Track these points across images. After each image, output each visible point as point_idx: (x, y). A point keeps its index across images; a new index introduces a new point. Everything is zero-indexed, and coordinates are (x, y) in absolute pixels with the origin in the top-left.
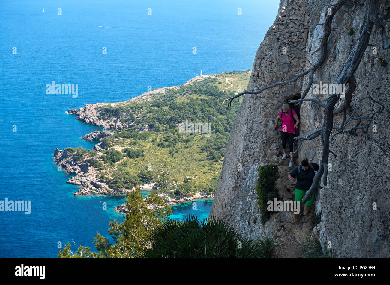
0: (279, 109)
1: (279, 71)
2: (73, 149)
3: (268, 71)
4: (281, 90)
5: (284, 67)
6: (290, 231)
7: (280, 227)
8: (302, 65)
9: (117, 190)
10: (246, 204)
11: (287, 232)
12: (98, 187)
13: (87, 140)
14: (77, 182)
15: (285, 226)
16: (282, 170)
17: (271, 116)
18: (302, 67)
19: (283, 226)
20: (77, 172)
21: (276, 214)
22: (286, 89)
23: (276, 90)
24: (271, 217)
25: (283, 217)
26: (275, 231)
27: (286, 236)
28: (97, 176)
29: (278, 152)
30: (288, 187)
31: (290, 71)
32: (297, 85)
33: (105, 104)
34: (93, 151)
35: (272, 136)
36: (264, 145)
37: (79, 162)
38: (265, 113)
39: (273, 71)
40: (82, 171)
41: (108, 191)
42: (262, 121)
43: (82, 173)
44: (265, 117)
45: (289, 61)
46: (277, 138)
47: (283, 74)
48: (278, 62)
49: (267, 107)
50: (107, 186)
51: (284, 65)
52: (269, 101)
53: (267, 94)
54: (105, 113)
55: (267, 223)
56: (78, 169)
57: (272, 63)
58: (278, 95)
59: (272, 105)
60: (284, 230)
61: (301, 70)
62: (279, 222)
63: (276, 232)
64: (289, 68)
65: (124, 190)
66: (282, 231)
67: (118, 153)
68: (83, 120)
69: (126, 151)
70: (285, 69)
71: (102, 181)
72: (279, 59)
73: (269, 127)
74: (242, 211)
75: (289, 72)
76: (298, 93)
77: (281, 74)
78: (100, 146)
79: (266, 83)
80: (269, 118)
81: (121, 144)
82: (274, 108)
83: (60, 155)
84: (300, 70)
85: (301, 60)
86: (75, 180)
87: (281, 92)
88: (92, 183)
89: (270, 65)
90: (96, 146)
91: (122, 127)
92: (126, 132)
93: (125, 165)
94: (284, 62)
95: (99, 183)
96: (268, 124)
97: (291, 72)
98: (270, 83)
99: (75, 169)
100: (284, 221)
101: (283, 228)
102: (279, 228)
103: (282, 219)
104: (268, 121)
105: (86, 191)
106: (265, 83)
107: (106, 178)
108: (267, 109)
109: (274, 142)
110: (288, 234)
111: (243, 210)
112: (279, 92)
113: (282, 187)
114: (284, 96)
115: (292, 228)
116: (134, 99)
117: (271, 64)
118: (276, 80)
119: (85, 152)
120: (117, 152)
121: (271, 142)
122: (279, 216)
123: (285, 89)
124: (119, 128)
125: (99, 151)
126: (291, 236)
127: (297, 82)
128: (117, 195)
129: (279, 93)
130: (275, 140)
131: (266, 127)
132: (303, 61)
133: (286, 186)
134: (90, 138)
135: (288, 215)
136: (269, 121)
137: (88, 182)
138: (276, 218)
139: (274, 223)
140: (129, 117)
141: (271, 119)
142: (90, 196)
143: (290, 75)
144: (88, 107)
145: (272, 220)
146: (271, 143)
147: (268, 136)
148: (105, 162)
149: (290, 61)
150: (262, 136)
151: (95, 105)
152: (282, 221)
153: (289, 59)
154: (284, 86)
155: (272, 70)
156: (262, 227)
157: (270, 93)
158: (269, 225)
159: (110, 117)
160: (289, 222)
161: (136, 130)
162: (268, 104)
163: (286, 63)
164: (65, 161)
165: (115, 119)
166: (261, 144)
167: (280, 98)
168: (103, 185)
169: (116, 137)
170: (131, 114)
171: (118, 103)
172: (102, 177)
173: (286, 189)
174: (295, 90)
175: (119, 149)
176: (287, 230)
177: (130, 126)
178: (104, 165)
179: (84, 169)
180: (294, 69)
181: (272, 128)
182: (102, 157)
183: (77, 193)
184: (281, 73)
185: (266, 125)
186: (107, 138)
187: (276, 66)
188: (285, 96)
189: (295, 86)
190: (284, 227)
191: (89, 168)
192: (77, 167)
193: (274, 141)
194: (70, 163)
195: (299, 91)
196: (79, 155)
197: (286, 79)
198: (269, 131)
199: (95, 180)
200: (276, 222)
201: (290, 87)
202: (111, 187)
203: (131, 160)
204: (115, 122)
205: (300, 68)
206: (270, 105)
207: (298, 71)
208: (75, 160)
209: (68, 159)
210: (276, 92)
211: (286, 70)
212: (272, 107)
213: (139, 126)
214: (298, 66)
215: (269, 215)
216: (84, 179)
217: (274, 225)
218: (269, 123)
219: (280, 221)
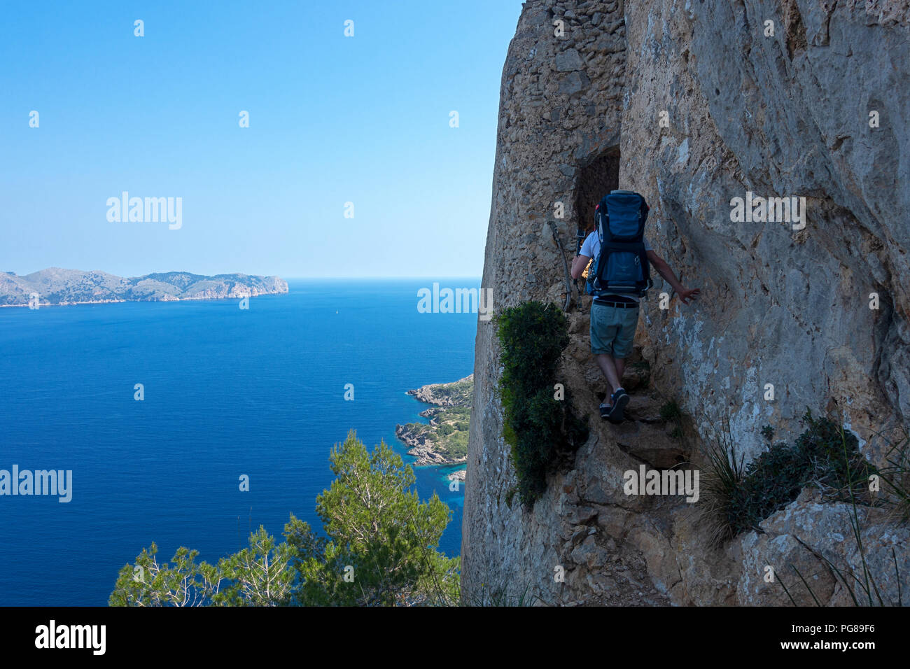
0: (565, 194)
1: (557, 93)
2: (412, 424)
3: (528, 99)
4: (566, 143)
5: (570, 82)
6: (623, 541)
7: (582, 523)
8: (617, 69)
9: (449, 459)
10: (494, 452)
11: (611, 544)
12: (433, 457)
13: (424, 417)
14: (416, 454)
15: (602, 520)
16: (580, 341)
17: (545, 212)
18: (618, 76)
19: (593, 520)
20: (415, 444)
21: (565, 474)
22: (579, 138)
23: (553, 142)
24: (550, 484)
25: (593, 486)
26: (564, 541)
27: (609, 566)
28: (432, 447)
29: (569, 301)
30: (602, 387)
31: (585, 89)
32: (608, 127)
33: (438, 385)
34: (429, 425)
35: (551, 266)
36: (531, 288)
37: (417, 436)
38: (530, 206)
39: (543, 96)
40: (419, 444)
41: (443, 461)
42: (522, 229)
43: (420, 445)
44: (531, 217)
45: (581, 63)
46: (563, 271)
47: (569, 99)
48: (554, 70)
49: (533, 191)
50: (441, 456)
51: (569, 76)
52: (537, 173)
53: (531, 157)
54: (439, 392)
55: (538, 507)
56: (417, 442)
57: (538, 77)
58: (559, 156)
59: (546, 182)
60: (598, 535)
61: (616, 85)
62: (578, 505)
63: (568, 544)
64: (583, 83)
65: (456, 460)
66: (590, 540)
67: (450, 426)
68: (420, 399)
69: (456, 425)
70: (573, 85)
71: (437, 452)
72: (555, 62)
73: (541, 241)
74: (488, 470)
75: (584, 93)
76: (609, 146)
77: (563, 101)
78: (435, 421)
79: (527, 129)
80: (539, 220)
81: (452, 419)
82: (552, 192)
83: (401, 430)
84: (612, 87)
85: (614, 58)
86: (413, 452)
87: (566, 148)
88: (428, 454)
89: (533, 82)
90: (432, 421)
91: (452, 404)
92: (456, 409)
93: (456, 437)
94: (568, 67)
95: (434, 454)
96: (538, 234)
97: (589, 93)
98: (536, 127)
99: (414, 442)
100: (595, 501)
101: (593, 530)
102: (578, 529)
103: (590, 494)
104: (538, 227)
105: (423, 461)
106: (524, 130)
107: (440, 449)
108: (533, 195)
109: (558, 281)
110: (615, 558)
111: (489, 468)
112: (562, 147)
113: (583, 388)
114: (574, 158)
115: (628, 527)
116: (462, 380)
117: (536, 80)
118: (551, 116)
119: (422, 426)
120: (448, 425)
121: (548, 281)
122: (578, 481)
123: (576, 138)
124: (450, 405)
125: (434, 425)
126: (629, 564)
127: (607, 117)
128: (450, 464)
129: (562, 150)
130: (559, 275)
131: (534, 243)
132: (618, 60)
133: (595, 386)
134: (427, 415)
135: (611, 476)
136: (541, 225)
137: (425, 453)
138: (568, 490)
139: (559, 509)
140: (458, 395)
141: (545, 220)
142: (427, 466)
143: (586, 100)
144: (424, 388)
145: (552, 495)
146: (548, 284)
147: (540, 264)
148: (439, 435)
149: (584, 64)
150: (526, 269)
151: (430, 386)
152: (591, 499)
153: (581, 58)
154: (574, 132)
155: (540, 92)
156: (523, 520)
157: (537, 152)
158: (544, 515)
159: (442, 396)
160: (618, 506)
161: (465, 406)
162: (535, 183)
163: (576, 71)
164: (405, 435)
165: (447, 397)
166: (525, 288)
167: (564, 162)
168: (438, 455)
169: (448, 413)
170: (460, 393)
171: (449, 384)
172: (437, 449)
173: (596, 393)
174: (602, 139)
175: (451, 423)
176: (609, 537)
177: (460, 403)
178: (438, 437)
179: (422, 442)
180: (596, 85)
181: (548, 242)
182: (436, 431)
183: (415, 463)
184: (564, 97)
185: (534, 238)
186: (440, 414)
187: (548, 81)
188: (578, 157)
189: (601, 128)
190: (597, 524)
191: (426, 441)
192: (415, 440)
193: (556, 277)
194: (410, 437)
195: (613, 139)
196: (417, 429)
197: (576, 112)
198: (542, 253)
199: (430, 451)
200: (567, 503)
201: (590, 132)
202: (445, 457)
203: (461, 432)
204: (447, 400)
205: (612, 80)
206: (541, 183)
207: (607, 88)
208: (414, 434)
209: (407, 433)
210: (553, 149)
211: (575, 87)
212: (545, 188)
213: (467, 403)
214: (607, 75)
215: (544, 478)
216: (422, 450)
217: (561, 516)
218: (541, 231)
219: (582, 502)
